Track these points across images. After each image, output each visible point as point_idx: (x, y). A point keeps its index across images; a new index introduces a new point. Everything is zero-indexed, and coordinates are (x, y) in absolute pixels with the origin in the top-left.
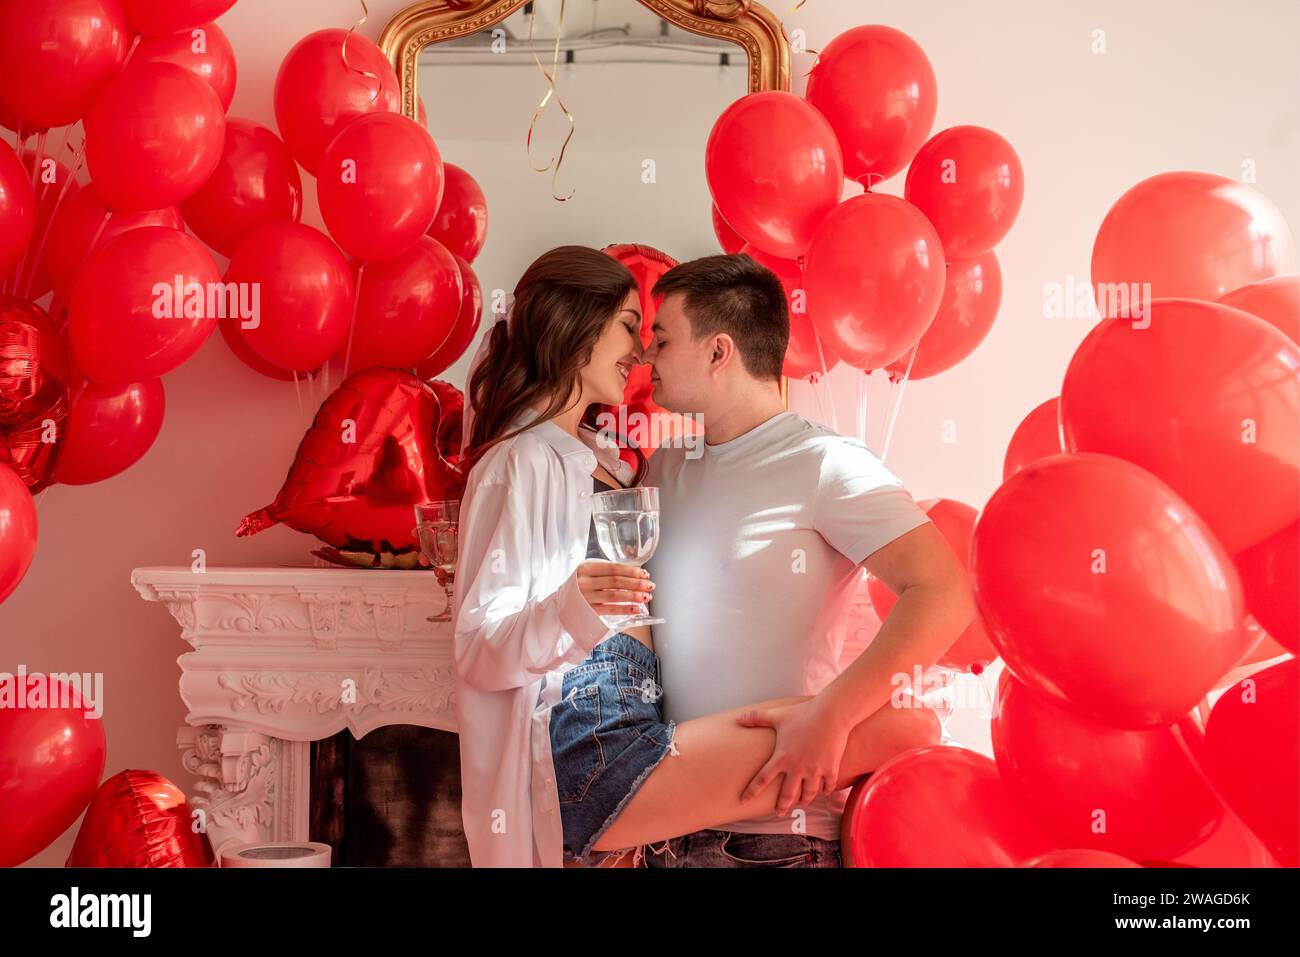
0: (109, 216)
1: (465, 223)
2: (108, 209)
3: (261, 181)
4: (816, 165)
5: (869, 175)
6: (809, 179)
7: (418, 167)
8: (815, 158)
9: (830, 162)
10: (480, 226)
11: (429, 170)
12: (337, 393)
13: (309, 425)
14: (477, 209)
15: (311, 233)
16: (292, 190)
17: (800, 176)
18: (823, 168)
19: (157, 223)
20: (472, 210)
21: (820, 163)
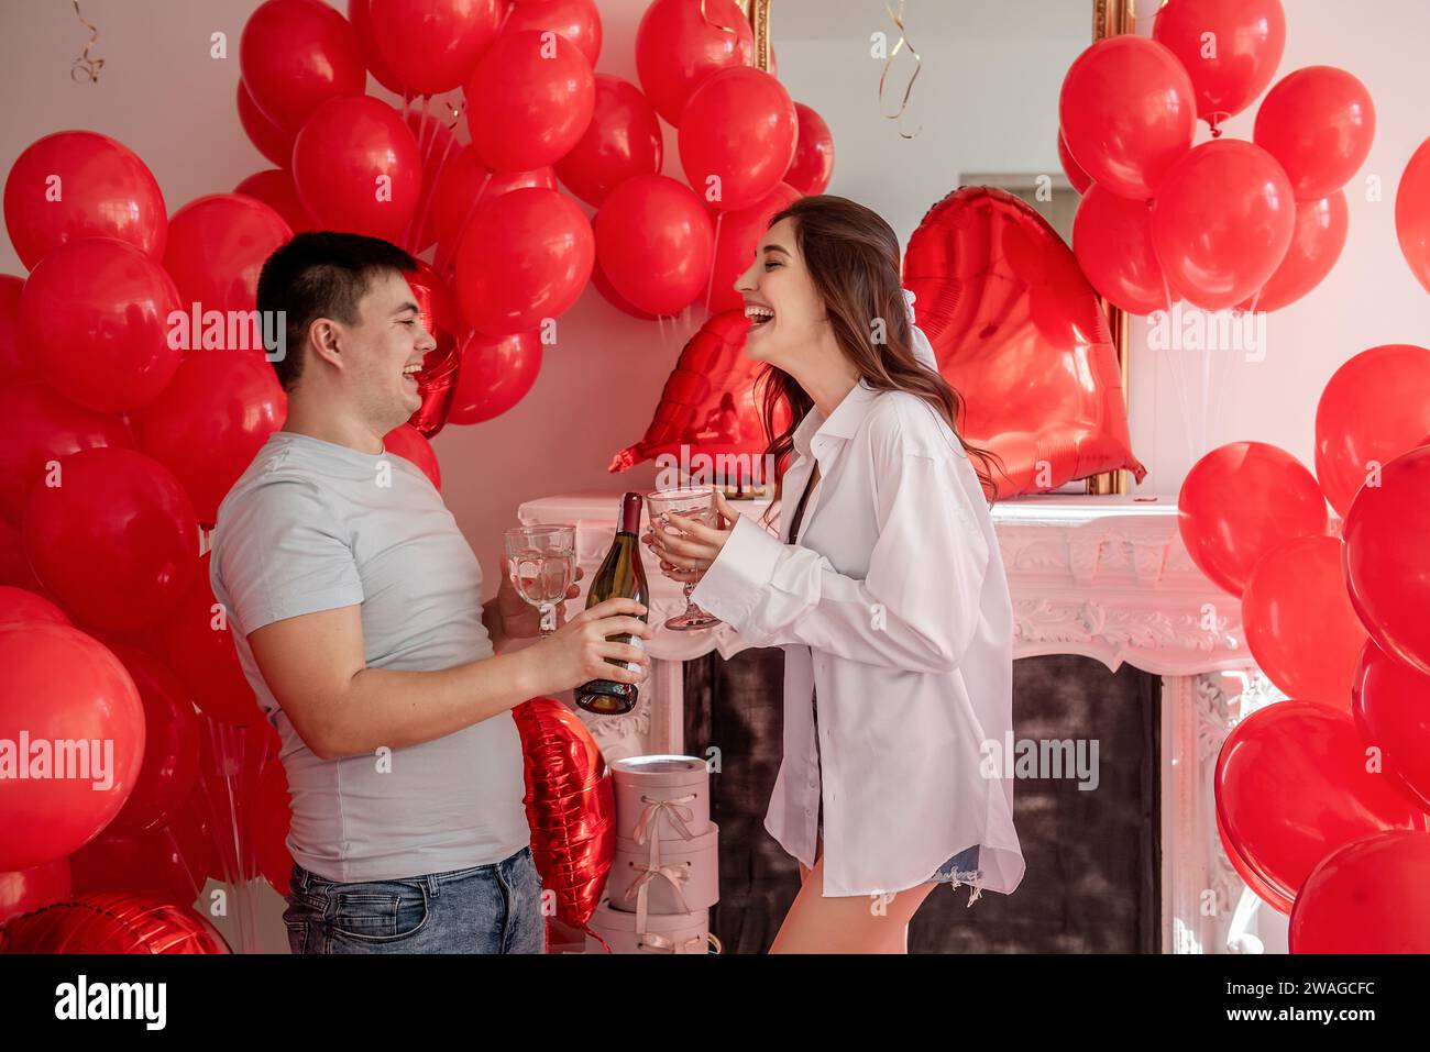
0: (489, 176)
1: (813, 160)
2: (489, 171)
3: (625, 134)
4: (1169, 107)
5: (1215, 114)
6: (1161, 120)
7: (774, 119)
8: (1168, 100)
9: (1184, 105)
10: (827, 160)
11: (784, 120)
12: (697, 335)
13: (674, 368)
14: (823, 145)
15: (672, 183)
16: (653, 139)
17: (1151, 119)
18: (1176, 109)
19: (531, 184)
20: (819, 147)
21: (1173, 104)
